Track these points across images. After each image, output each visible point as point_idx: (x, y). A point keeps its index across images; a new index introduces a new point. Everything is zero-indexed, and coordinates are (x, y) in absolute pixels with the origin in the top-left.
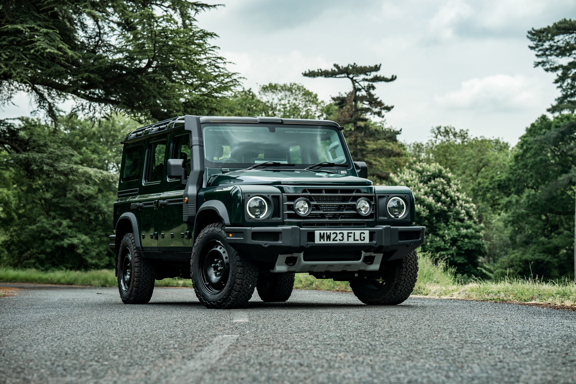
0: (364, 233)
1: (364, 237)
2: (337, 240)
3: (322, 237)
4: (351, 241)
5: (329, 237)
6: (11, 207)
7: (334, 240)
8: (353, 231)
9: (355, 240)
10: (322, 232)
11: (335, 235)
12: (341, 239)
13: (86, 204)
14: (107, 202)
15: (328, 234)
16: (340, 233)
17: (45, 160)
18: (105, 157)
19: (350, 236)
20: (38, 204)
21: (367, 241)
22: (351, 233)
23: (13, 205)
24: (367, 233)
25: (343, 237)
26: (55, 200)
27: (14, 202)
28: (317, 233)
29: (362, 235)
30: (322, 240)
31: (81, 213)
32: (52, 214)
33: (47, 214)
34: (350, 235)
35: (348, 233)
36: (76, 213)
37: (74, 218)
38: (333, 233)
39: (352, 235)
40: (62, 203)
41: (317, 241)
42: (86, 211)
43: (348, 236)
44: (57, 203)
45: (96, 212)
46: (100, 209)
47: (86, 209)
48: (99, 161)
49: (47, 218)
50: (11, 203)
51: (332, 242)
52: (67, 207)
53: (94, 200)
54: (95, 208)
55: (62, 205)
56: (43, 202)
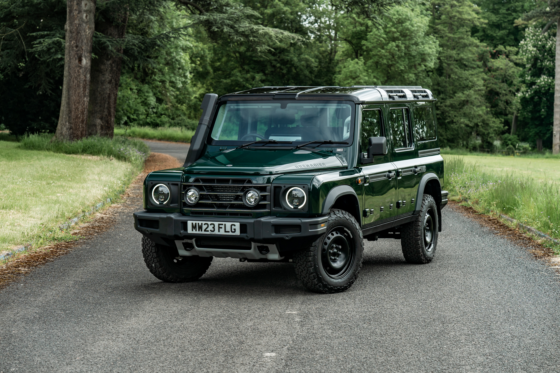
0: (235, 225)
1: (235, 229)
2: (208, 231)
3: (194, 227)
4: (222, 232)
5: (200, 228)
6: (207, 60)
7: (205, 231)
8: (224, 223)
9: (225, 232)
10: (194, 222)
11: (206, 226)
12: (213, 230)
13: (279, 57)
14: (299, 55)
15: (200, 224)
16: (211, 224)
17: (225, 21)
18: (297, 9)
19: (221, 228)
20: (233, 57)
21: (238, 233)
22: (222, 224)
23: (208, 59)
24: (238, 225)
25: (214, 228)
26: (249, 54)
27: (209, 56)
28: (190, 223)
29: (233, 226)
30: (194, 230)
31: (274, 66)
32: (246, 67)
33: (242, 67)
34: (220, 226)
35: (219, 225)
36: (269, 67)
37: (267, 72)
38: (205, 224)
39: (223, 226)
40: (255, 57)
41: (190, 231)
42: (278, 65)
43: (219, 228)
44: (251, 56)
45: (288, 66)
46: (292, 62)
47: (279, 63)
48: (291, 14)
49: (240, 72)
50: (206, 57)
51: (203, 232)
52: (260, 61)
53: (286, 54)
54: (288, 61)
55: (256, 59)
56: (237, 55)
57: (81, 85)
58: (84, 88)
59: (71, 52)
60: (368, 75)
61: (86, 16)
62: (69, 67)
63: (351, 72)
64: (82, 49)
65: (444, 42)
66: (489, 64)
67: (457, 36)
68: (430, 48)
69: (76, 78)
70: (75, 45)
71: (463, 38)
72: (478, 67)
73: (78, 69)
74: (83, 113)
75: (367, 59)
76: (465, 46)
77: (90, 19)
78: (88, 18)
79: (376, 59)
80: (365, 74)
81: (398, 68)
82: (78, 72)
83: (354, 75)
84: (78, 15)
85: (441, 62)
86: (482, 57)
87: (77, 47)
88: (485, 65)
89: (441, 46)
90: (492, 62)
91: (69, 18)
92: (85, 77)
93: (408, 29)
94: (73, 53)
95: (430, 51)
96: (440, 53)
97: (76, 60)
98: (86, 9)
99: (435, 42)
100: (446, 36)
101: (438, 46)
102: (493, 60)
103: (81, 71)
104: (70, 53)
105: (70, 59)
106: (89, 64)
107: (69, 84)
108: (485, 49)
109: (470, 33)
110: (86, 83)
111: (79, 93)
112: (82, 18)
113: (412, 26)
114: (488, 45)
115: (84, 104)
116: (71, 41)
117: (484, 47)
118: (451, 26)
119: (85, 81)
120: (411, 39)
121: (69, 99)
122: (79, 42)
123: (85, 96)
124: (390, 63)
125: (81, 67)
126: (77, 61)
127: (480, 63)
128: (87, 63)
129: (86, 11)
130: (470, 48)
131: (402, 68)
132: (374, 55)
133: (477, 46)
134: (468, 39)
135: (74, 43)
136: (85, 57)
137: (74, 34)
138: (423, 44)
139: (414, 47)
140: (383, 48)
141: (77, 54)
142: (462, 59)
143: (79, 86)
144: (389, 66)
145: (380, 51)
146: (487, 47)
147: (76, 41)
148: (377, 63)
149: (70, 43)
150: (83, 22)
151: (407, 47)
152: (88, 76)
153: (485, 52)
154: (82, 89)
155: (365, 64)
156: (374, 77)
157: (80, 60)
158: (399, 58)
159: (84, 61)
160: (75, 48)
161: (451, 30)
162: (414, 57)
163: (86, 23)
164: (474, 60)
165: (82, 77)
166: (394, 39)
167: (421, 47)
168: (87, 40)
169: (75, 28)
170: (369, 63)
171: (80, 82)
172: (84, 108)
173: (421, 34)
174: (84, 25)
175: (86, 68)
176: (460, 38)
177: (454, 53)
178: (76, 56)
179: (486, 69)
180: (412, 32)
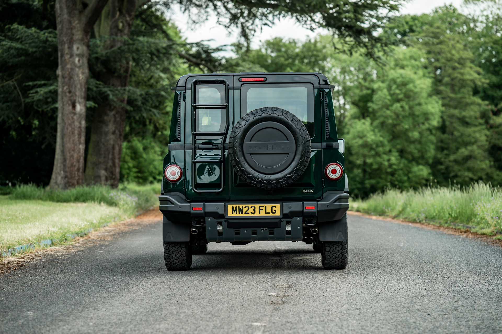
57: (76, 132)
58: (79, 135)
59: (64, 98)
60: (375, 135)
61: (79, 61)
62: (63, 113)
63: (358, 132)
64: (76, 95)
65: (446, 101)
66: (491, 122)
67: (459, 96)
68: (433, 108)
69: (70, 125)
70: (68, 90)
71: (465, 98)
72: (480, 124)
73: (72, 115)
74: (78, 161)
75: (373, 120)
76: (467, 104)
77: (83, 63)
78: (81, 62)
79: (381, 119)
80: (372, 133)
81: (403, 127)
82: (73, 118)
83: (361, 135)
84: (71, 59)
85: (444, 121)
86: (484, 115)
87: (70, 92)
88: (487, 122)
89: (443, 105)
90: (493, 119)
91: (62, 63)
92: (80, 123)
93: (411, 91)
94: (66, 99)
95: (433, 111)
96: (442, 112)
97: (69, 105)
98: (78, 52)
99: (437, 102)
100: (449, 97)
101: (440, 106)
102: (494, 118)
103: (75, 117)
104: (62, 98)
105: (63, 105)
106: (84, 110)
107: (62, 131)
108: (486, 108)
109: (471, 93)
110: (81, 130)
111: (73, 141)
112: (74, 62)
113: (415, 87)
114: (490, 104)
115: (79, 152)
116: (63, 87)
117: (485, 105)
118: (452, 86)
119: (80, 127)
120: (414, 99)
121: (63, 146)
122: (72, 87)
123: (80, 143)
124: (395, 122)
125: (75, 114)
126: (71, 107)
127: (482, 121)
128: (81, 110)
129: (78, 55)
130: (472, 107)
131: (407, 127)
132: (380, 116)
133: (479, 105)
134: (469, 98)
135: (67, 89)
136: (79, 103)
137: (67, 80)
138: (426, 104)
139: (418, 108)
140: (388, 109)
141: (70, 100)
142: (464, 117)
143: (73, 133)
144: (394, 126)
145: (385, 112)
146: (487, 105)
147: (69, 86)
148: (383, 124)
149: (63, 89)
150: (76, 66)
151: (411, 108)
152: (83, 122)
153: (487, 110)
154: (77, 137)
155: (371, 124)
156: (381, 136)
157: (74, 106)
158: (404, 117)
159: (79, 108)
160: (68, 94)
161: (453, 91)
162: (418, 116)
163: (79, 67)
164: (476, 118)
165: (77, 123)
166: (398, 101)
167: (424, 107)
168: (81, 85)
169: (68, 72)
170: (376, 123)
171: (74, 129)
172: (80, 156)
173: (424, 94)
174: (77, 69)
175: (80, 115)
176: (461, 98)
177: (456, 112)
178: (70, 102)
179: (488, 127)
180: (416, 93)
